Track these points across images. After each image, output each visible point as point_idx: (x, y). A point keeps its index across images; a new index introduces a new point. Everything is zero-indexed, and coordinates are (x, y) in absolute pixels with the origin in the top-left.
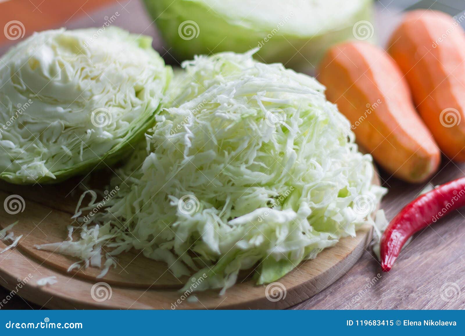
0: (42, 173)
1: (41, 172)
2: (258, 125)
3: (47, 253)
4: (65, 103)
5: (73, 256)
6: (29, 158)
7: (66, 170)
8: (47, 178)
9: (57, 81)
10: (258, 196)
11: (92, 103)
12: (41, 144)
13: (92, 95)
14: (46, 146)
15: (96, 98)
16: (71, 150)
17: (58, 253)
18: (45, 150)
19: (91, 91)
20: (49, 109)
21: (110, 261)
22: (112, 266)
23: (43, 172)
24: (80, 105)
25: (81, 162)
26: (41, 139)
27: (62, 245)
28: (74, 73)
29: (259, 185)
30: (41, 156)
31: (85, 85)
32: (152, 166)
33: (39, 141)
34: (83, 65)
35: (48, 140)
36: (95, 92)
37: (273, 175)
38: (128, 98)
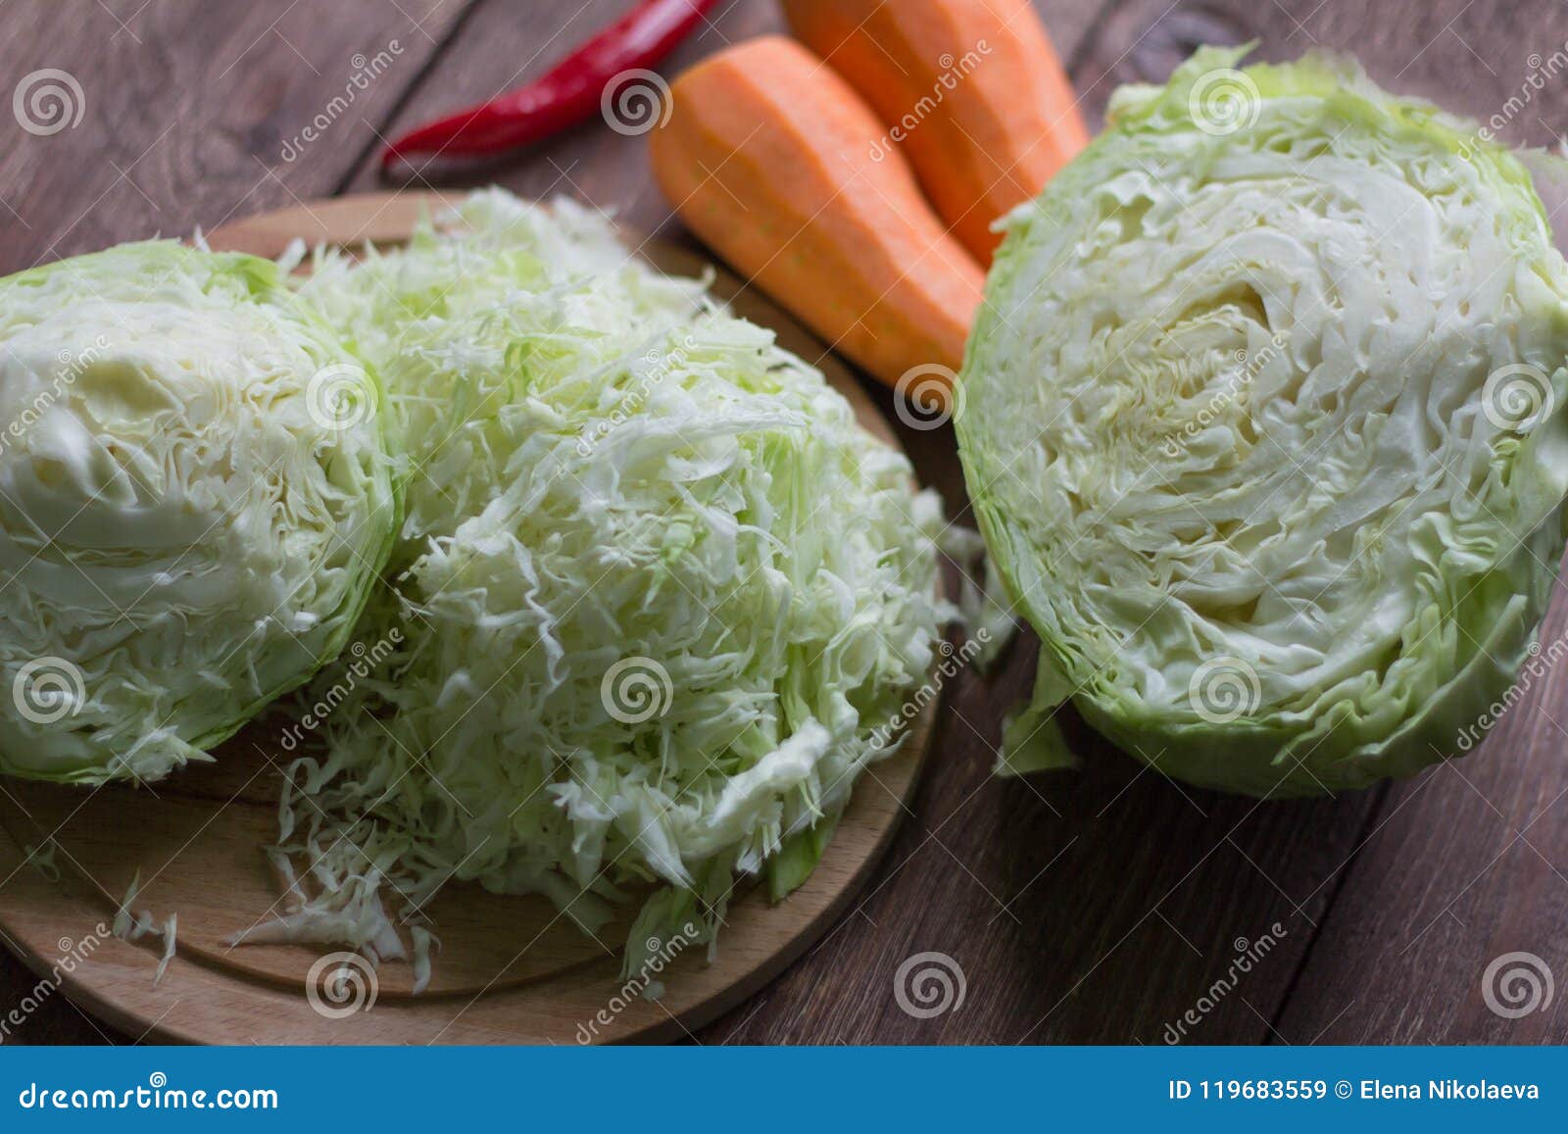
0: (177, 758)
1: (175, 756)
2: (702, 559)
3: (258, 952)
4: (163, 555)
5: (327, 943)
6: (125, 719)
7: (229, 728)
8: (193, 765)
9: (129, 505)
10: (737, 715)
11: (235, 540)
12: (139, 677)
13: (230, 519)
14: (156, 678)
15: (241, 523)
16: (224, 676)
17: (284, 943)
18: (159, 691)
19: (220, 507)
20: (129, 580)
21: (422, 937)
22: (433, 946)
23: (178, 754)
24: (207, 552)
25: (259, 698)
26: (134, 662)
27: (291, 925)
28: (163, 471)
29: (728, 683)
30: (156, 709)
31: (199, 494)
32: (462, 697)
33: (130, 670)
34: (173, 439)
35: (156, 663)
36: (231, 507)
37: (751, 651)
38: (316, 499)
